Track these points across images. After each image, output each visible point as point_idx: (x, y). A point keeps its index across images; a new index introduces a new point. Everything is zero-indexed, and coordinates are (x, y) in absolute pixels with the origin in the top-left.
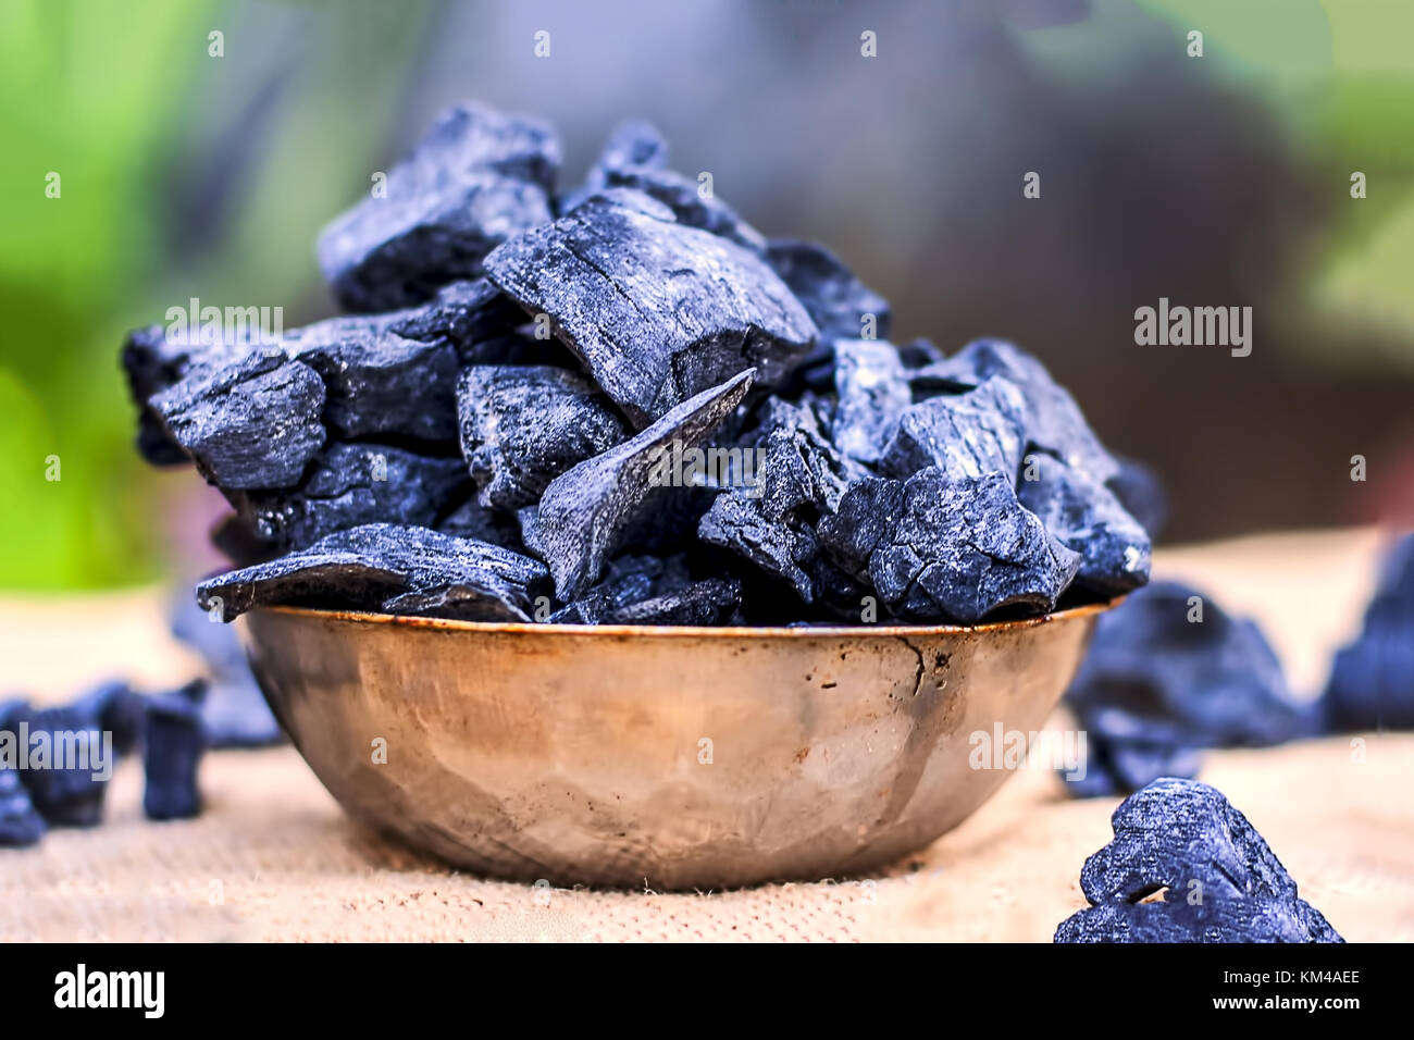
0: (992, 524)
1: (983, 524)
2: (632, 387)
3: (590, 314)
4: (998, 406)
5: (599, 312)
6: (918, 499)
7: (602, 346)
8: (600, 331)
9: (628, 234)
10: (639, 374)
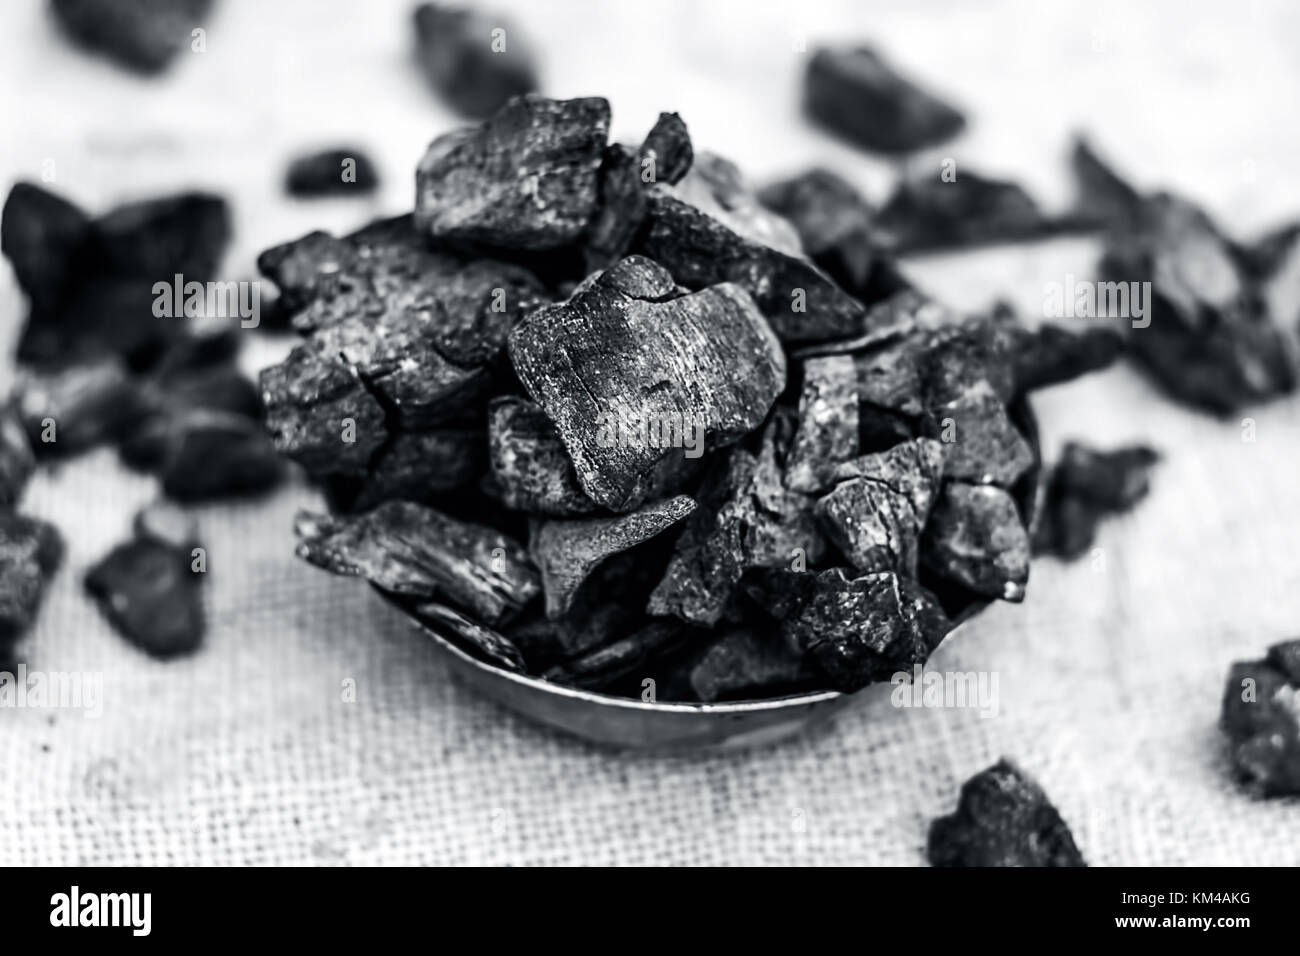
0: (875, 624)
1: (868, 623)
2: (605, 496)
3: (577, 431)
4: (918, 464)
5: (585, 432)
6: (820, 597)
7: (585, 460)
8: (584, 446)
9: (620, 340)
10: (610, 488)
